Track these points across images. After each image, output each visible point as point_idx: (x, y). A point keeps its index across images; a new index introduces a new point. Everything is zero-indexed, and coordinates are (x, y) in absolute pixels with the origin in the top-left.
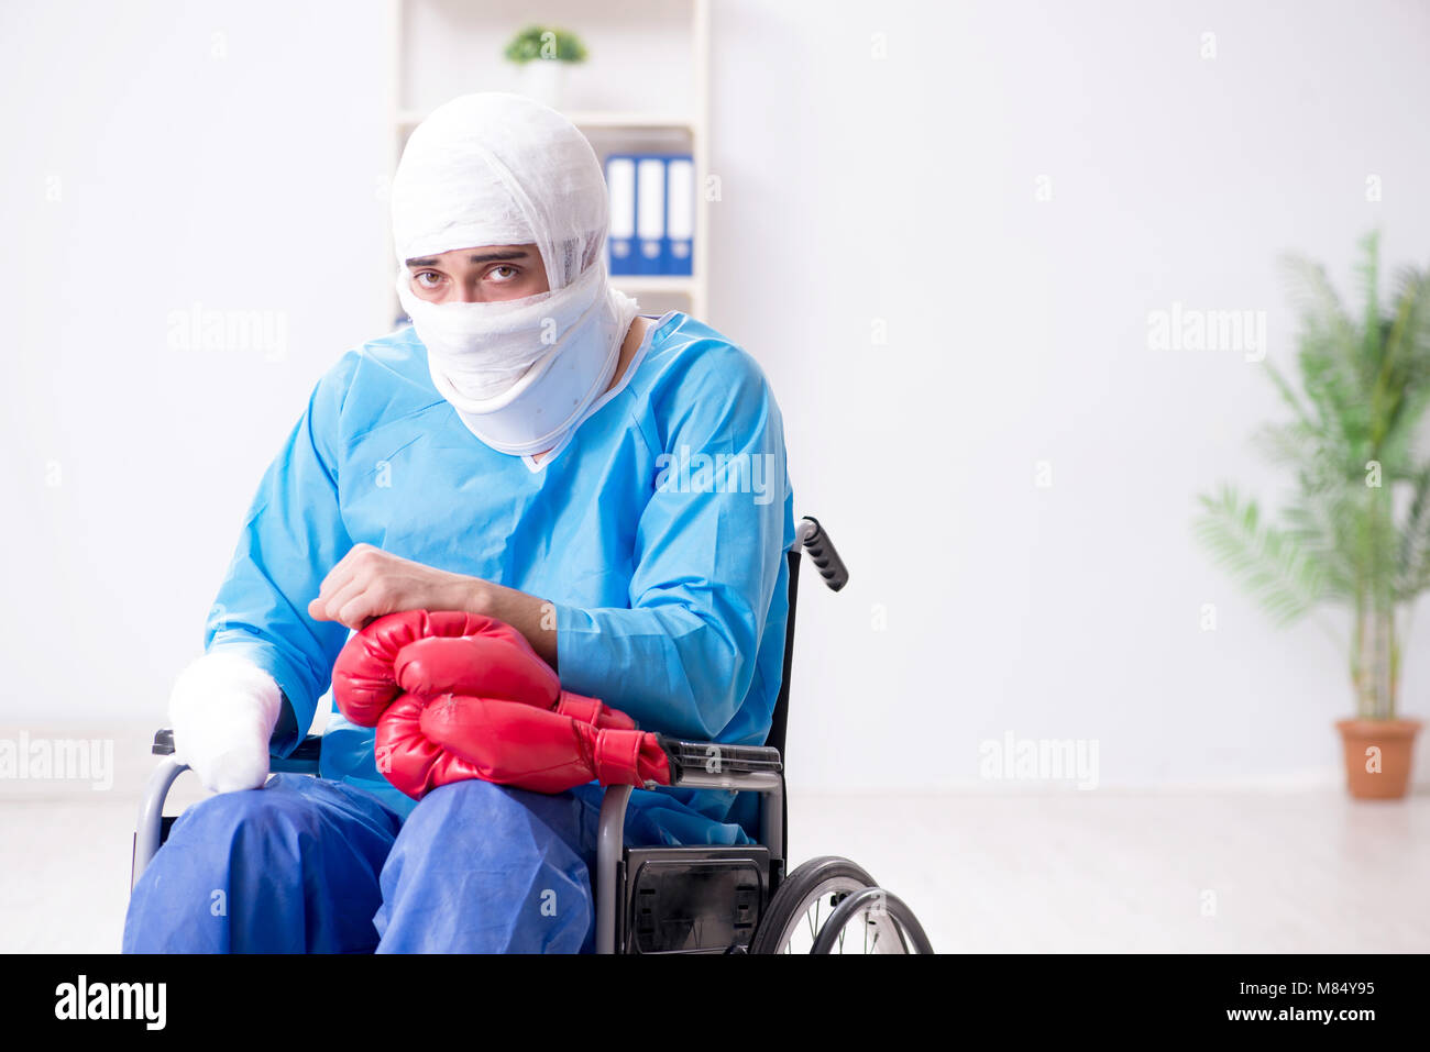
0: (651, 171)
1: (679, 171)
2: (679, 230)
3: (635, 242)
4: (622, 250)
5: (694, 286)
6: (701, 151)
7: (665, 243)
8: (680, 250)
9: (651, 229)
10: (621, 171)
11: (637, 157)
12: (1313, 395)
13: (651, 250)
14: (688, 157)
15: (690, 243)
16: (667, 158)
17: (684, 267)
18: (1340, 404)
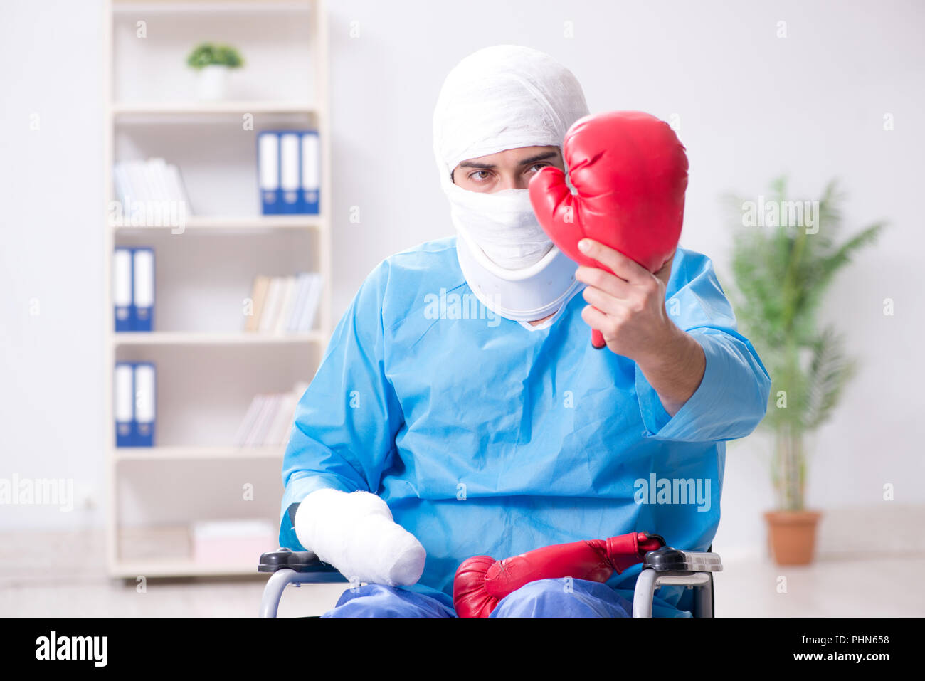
0: (290, 143)
1: (310, 142)
2: (310, 182)
3: (279, 192)
4: (270, 197)
5: (321, 222)
6: (324, 126)
7: (301, 192)
8: (310, 198)
9: (290, 183)
10: (269, 143)
11: (280, 132)
12: (745, 291)
13: (291, 198)
14: (315, 133)
15: (317, 192)
16: (300, 134)
17: (313, 209)
18: (763, 296)
